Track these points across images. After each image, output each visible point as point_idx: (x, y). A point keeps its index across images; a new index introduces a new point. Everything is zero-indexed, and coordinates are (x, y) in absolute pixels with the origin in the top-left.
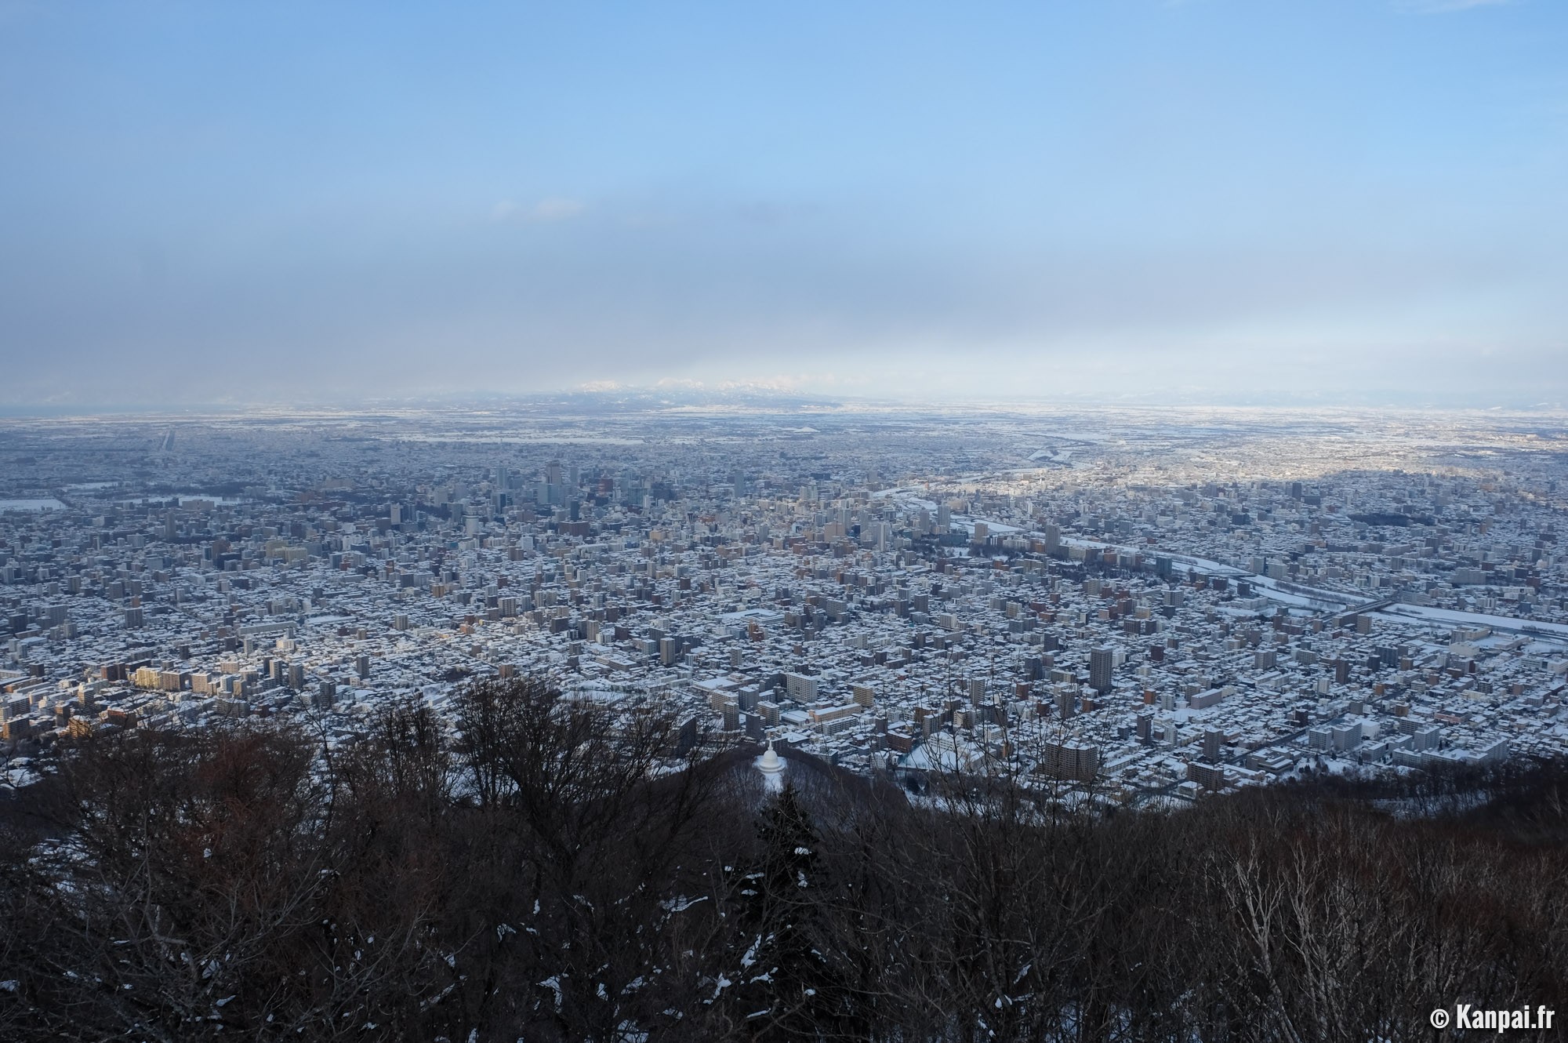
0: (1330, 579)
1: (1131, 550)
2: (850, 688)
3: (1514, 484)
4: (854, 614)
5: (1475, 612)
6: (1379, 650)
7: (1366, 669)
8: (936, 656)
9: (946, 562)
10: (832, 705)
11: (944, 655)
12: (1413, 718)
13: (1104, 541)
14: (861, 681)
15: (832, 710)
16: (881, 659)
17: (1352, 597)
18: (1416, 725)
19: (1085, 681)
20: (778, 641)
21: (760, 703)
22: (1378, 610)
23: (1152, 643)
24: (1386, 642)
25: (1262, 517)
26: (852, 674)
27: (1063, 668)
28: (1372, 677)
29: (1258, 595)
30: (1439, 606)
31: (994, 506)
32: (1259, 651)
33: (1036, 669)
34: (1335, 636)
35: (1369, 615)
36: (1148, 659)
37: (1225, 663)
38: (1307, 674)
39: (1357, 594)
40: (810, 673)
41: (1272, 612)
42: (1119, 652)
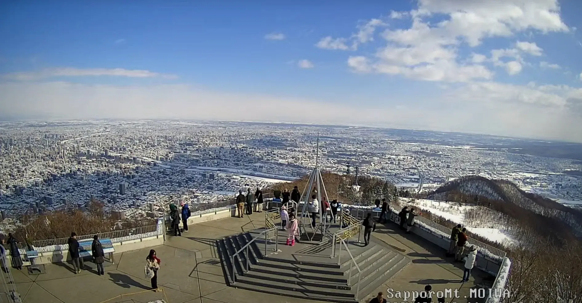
0: (175, 161)
1: (125, 156)
2: (61, 199)
3: (215, 134)
4: (59, 178)
5: (208, 167)
6: (188, 178)
7: (185, 183)
8: (81, 189)
9: (80, 161)
10: (58, 205)
11: (83, 188)
12: (196, 194)
13: (120, 153)
14: (64, 197)
15: (58, 206)
16: (68, 191)
17: (181, 165)
18: (198, 196)
19: (119, 193)
20: (43, 187)
21: (41, 205)
22: (187, 168)
23: (134, 181)
24: (189, 176)
25: (158, 145)
26: (61, 195)
27: (113, 190)
28: (187, 185)
29: (158, 166)
30: (200, 166)
31: (91, 144)
32: (160, 181)
33: (105, 190)
34: (177, 175)
35: (185, 169)
36: (133, 185)
37: (152, 185)
38: (172, 186)
39: (181, 164)
40: (51, 196)
41: (162, 170)
42: (126, 184)
